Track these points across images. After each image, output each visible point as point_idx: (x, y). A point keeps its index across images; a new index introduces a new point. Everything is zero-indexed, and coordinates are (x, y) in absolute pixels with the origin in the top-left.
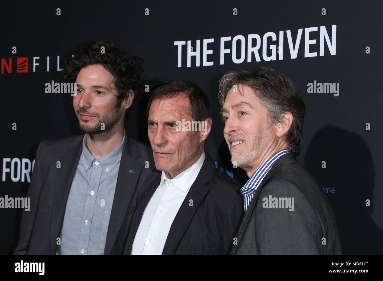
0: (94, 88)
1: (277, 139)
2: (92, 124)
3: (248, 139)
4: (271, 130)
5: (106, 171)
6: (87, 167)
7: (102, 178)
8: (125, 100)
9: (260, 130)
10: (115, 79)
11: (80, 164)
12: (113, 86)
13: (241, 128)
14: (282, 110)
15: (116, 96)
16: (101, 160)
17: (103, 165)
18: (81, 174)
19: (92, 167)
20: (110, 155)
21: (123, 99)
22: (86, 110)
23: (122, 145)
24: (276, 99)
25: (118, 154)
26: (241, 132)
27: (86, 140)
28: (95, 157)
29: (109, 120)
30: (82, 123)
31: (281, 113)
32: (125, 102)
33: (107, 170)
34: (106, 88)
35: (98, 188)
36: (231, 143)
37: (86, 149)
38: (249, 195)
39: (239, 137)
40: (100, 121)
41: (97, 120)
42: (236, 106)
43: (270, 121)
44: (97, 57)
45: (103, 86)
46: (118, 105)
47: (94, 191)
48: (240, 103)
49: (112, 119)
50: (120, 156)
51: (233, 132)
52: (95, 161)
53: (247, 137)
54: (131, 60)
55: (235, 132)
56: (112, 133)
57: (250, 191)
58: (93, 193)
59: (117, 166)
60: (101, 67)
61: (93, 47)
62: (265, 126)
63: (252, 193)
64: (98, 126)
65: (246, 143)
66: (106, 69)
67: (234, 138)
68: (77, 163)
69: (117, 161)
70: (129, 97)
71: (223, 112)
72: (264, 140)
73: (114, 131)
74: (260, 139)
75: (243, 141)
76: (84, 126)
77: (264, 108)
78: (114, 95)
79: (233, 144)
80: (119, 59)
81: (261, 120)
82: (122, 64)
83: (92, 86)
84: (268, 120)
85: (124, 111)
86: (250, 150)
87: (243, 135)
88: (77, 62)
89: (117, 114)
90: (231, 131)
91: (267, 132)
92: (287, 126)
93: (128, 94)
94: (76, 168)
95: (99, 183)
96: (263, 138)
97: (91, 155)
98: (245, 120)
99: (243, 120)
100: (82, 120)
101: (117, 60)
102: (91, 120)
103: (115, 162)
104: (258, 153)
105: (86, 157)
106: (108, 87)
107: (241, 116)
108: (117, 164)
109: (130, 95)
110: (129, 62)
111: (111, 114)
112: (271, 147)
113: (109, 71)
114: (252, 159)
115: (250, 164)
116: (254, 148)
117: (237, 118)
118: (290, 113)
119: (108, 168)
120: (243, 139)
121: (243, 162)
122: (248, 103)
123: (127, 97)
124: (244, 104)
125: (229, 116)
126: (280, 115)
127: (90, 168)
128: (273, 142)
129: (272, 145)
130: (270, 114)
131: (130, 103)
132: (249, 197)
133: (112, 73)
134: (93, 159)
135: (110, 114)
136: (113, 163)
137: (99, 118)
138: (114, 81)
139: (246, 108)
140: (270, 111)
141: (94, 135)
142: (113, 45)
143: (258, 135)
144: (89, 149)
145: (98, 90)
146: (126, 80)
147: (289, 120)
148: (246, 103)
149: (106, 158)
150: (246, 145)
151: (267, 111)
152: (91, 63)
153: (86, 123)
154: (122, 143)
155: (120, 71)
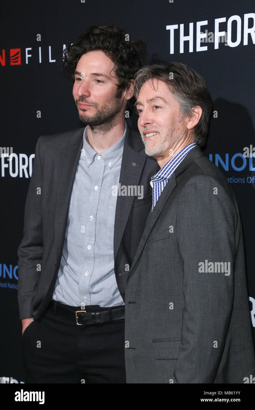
0: (94, 76)
1: (187, 130)
2: (90, 114)
3: (162, 131)
4: (182, 123)
5: (109, 166)
6: (89, 162)
7: (105, 172)
8: (126, 90)
9: (173, 123)
10: (116, 66)
11: (82, 159)
12: (113, 74)
13: (155, 121)
14: (192, 104)
15: (117, 85)
16: (102, 154)
17: (106, 159)
18: (84, 169)
19: (94, 162)
20: (112, 148)
21: (124, 89)
22: (85, 99)
23: (124, 137)
24: (187, 93)
25: (120, 147)
26: (155, 124)
27: (86, 133)
28: (96, 151)
29: (108, 110)
30: (81, 112)
31: (191, 107)
32: (126, 93)
33: (110, 164)
34: (106, 77)
35: (102, 183)
36: (145, 134)
37: (87, 144)
38: (158, 182)
39: (154, 129)
40: (99, 111)
41: (95, 110)
42: (152, 100)
43: (182, 115)
44: (98, 43)
45: (103, 74)
46: (119, 95)
47: (98, 186)
48: (155, 98)
49: (112, 110)
50: (122, 149)
51: (148, 125)
52: (97, 156)
53: (160, 128)
54: (134, 47)
55: (150, 124)
56: (113, 125)
57: (161, 179)
58: (96, 188)
59: (120, 159)
60: (102, 53)
61: (95, 31)
62: (178, 119)
63: (161, 181)
64: (97, 116)
65: (160, 135)
66: (107, 56)
67: (149, 129)
68: (79, 159)
69: (120, 154)
70: (130, 87)
71: (138, 104)
72: (176, 133)
73: (115, 123)
74: (173, 131)
75: (156, 132)
76: (83, 115)
77: (176, 102)
78: (114, 84)
79: (147, 135)
80: (121, 46)
81: (174, 113)
82: (124, 50)
83: (92, 74)
84: (180, 114)
85: (125, 102)
86: (163, 141)
87: (157, 127)
88: (78, 48)
89: (117, 105)
90: (146, 124)
91: (179, 125)
92: (196, 119)
93: (129, 83)
94: (78, 163)
95: (103, 178)
96: (175, 131)
97: (92, 149)
98: (159, 113)
99: (157, 113)
100: (81, 110)
101: (119, 46)
102: (89, 109)
103: (118, 156)
104: (170, 144)
105: (86, 151)
106: (108, 75)
107: (155, 110)
108: (119, 158)
109: (132, 85)
110: (132, 49)
111: (111, 104)
112: (181, 138)
113: (110, 58)
114: (165, 149)
115: (163, 154)
116: (166, 139)
117: (152, 111)
118: (200, 107)
119: (110, 162)
120: (157, 130)
121: (156, 152)
122: (162, 97)
123: (128, 88)
124: (158, 99)
125: (144, 109)
126: (190, 108)
127: (92, 163)
128: (184, 134)
129: (182, 137)
130: (182, 108)
131: (132, 94)
132: (158, 184)
133: (113, 60)
134: (95, 153)
135: (109, 104)
136: (116, 157)
137: (97, 108)
138: (115, 68)
139: (159, 103)
140: (182, 105)
141: (95, 126)
142: (115, 30)
143: (171, 128)
144: (90, 142)
145: (97, 78)
146: (128, 68)
147: (198, 114)
148: (161, 98)
149: (107, 151)
150: (160, 136)
151: (179, 105)
152: (91, 49)
153: (84, 112)
154: (124, 136)
155: (122, 57)
